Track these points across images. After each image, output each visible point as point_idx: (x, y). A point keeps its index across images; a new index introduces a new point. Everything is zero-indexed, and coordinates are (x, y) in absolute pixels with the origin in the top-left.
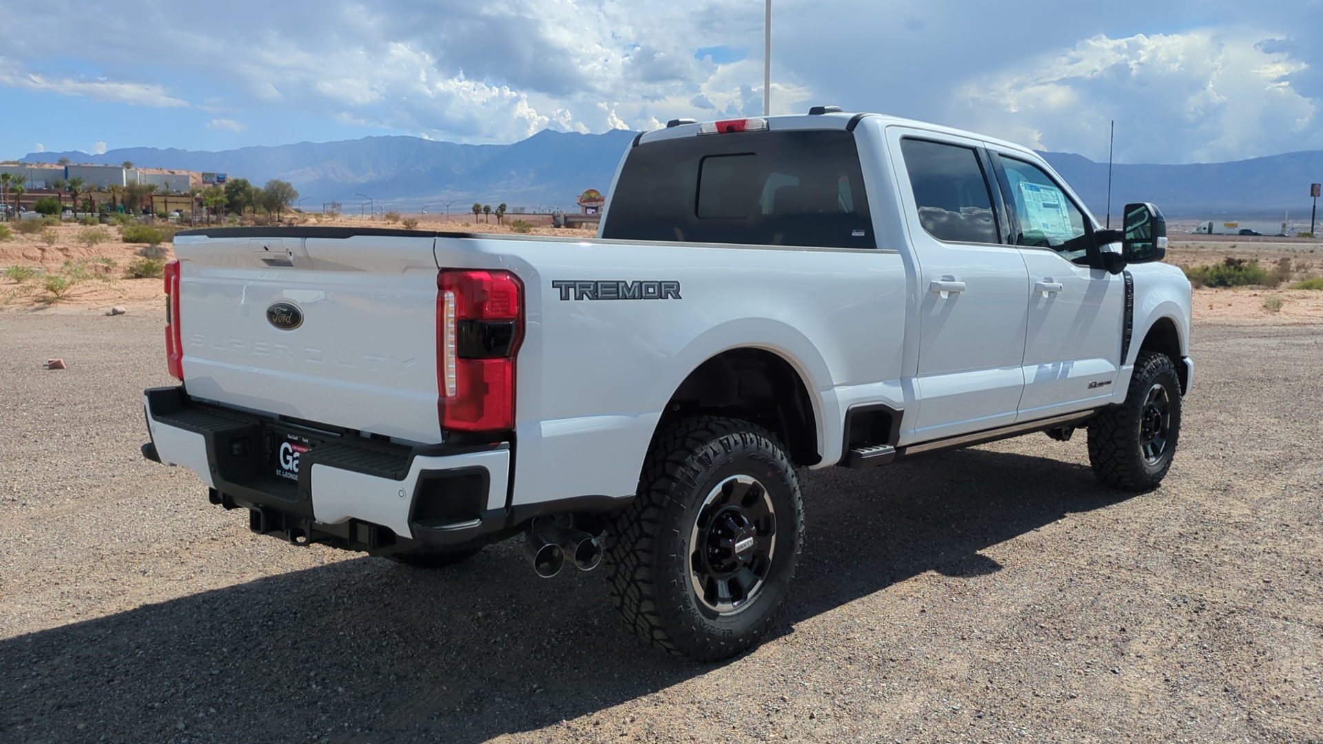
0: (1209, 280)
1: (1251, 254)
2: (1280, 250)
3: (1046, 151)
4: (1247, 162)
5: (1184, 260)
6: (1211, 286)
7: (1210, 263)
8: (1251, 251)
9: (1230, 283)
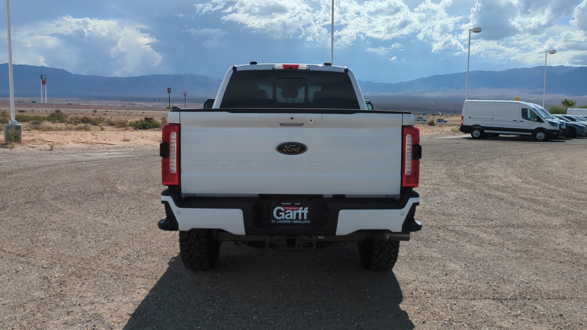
0: (139, 127)
1: (151, 116)
2: (161, 114)
3: (48, 67)
4: (137, 77)
5: (125, 118)
6: (140, 129)
7: (138, 119)
8: (150, 114)
9: (147, 127)
